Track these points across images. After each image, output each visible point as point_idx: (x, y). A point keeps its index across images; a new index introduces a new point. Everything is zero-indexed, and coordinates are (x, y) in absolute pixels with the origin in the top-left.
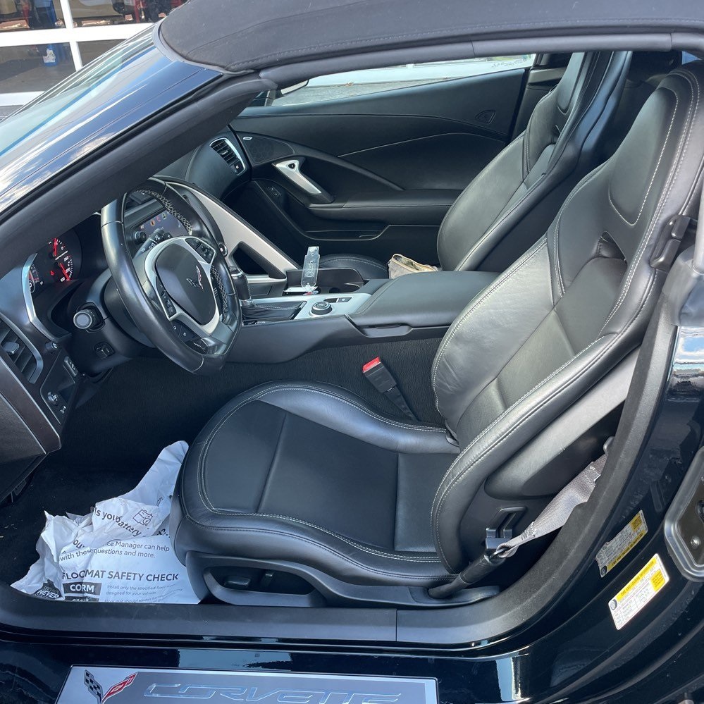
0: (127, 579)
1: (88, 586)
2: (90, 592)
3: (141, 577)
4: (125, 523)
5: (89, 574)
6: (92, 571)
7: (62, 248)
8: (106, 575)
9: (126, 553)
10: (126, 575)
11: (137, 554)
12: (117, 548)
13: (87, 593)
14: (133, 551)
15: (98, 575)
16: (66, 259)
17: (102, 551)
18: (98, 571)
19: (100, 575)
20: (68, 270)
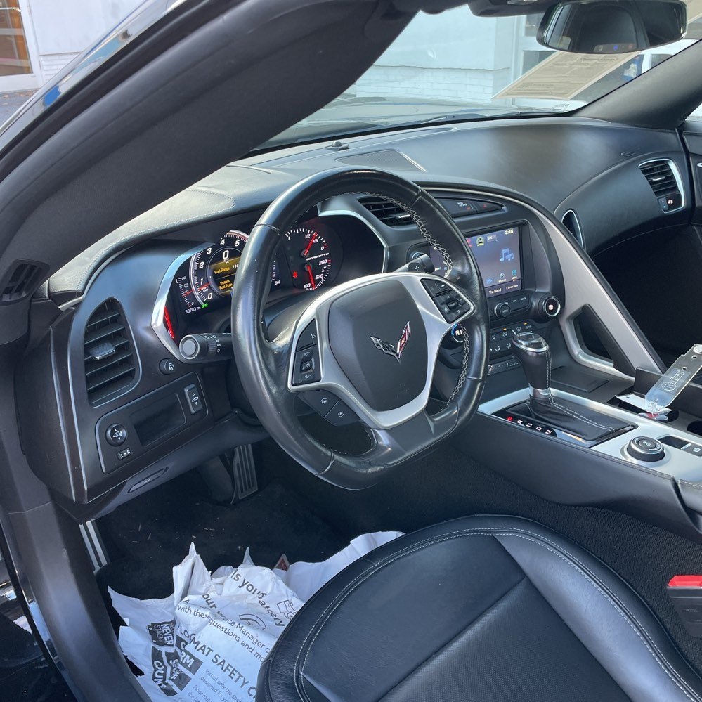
0: (230, 675)
1: (188, 657)
2: (185, 665)
3: (244, 684)
4: (267, 605)
5: (194, 644)
6: (198, 643)
7: (322, 248)
8: (212, 655)
9: (244, 644)
10: (231, 669)
11: (254, 652)
12: (236, 631)
13: (182, 664)
14: (252, 645)
15: (204, 650)
16: (322, 262)
17: (219, 626)
18: (204, 646)
19: (206, 652)
20: (320, 276)
